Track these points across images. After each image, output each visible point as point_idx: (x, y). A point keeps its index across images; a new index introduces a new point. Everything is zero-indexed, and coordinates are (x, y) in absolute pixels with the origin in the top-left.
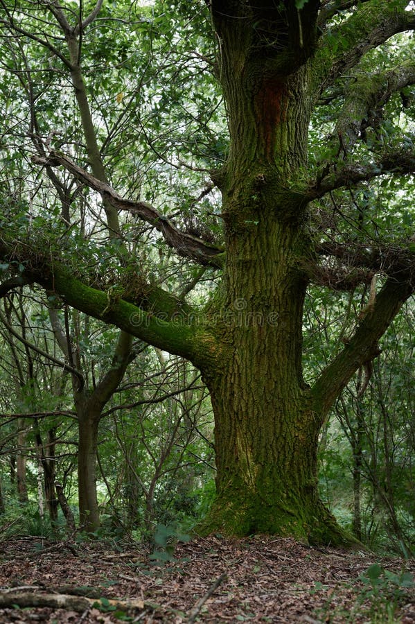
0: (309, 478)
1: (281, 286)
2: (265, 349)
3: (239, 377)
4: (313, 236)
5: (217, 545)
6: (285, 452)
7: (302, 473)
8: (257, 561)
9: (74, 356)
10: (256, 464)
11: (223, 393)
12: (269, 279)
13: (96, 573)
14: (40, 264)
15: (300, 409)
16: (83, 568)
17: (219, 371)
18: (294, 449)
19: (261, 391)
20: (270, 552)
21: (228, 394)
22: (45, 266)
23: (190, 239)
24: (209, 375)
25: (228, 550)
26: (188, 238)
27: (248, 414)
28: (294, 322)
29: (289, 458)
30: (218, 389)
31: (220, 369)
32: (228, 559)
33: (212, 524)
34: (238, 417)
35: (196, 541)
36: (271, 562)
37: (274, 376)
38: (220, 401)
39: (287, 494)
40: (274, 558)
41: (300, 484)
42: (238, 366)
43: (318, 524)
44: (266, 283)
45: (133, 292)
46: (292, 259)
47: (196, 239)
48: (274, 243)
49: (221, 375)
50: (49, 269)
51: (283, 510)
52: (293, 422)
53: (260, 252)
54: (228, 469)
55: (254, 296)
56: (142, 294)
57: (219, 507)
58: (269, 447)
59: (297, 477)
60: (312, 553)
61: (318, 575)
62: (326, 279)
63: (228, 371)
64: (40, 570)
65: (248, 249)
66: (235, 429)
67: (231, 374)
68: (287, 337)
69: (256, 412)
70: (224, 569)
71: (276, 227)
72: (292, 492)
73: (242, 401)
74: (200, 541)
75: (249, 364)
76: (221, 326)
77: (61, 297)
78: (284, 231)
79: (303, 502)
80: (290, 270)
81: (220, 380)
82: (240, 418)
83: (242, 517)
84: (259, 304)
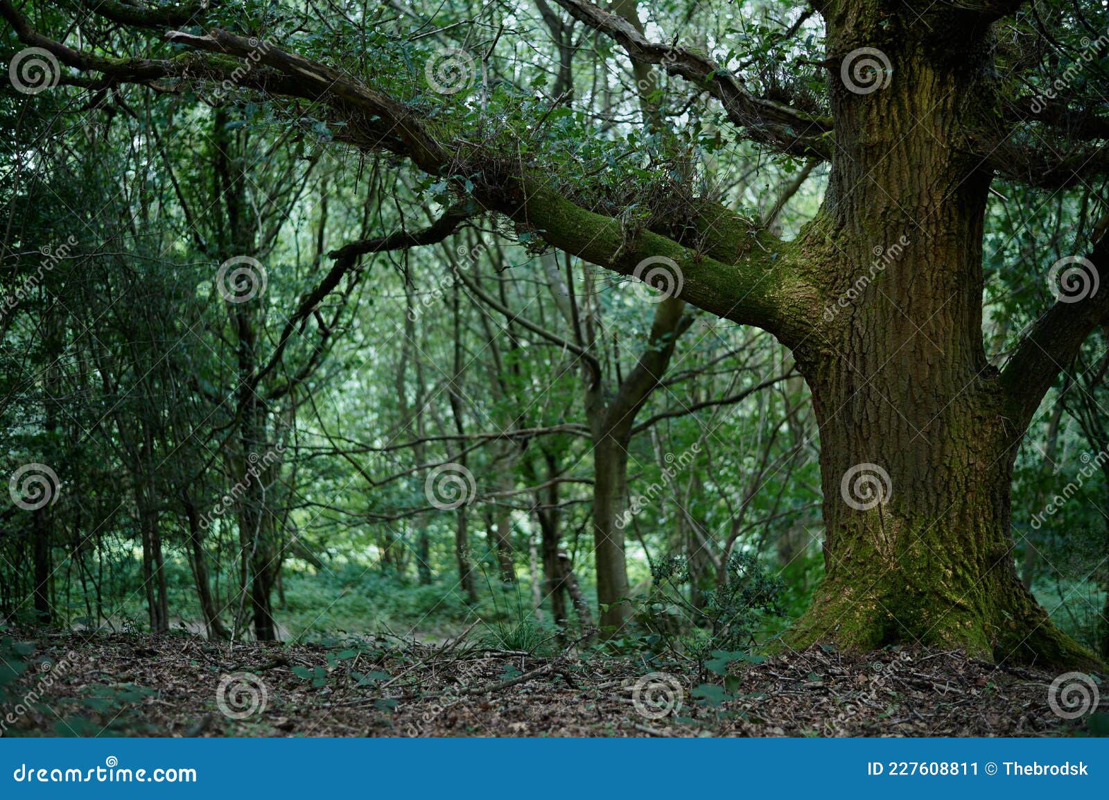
0: (997, 540)
1: (939, 186)
2: (909, 305)
3: (863, 358)
4: (999, 86)
5: (822, 665)
6: (950, 493)
7: (983, 531)
8: (894, 693)
9: (583, 328)
10: (896, 517)
11: (833, 390)
12: (915, 176)
13: (601, 719)
14: (501, 177)
15: (979, 413)
16: (582, 709)
17: (825, 351)
18: (967, 487)
19: (904, 385)
20: (919, 677)
21: (843, 391)
22: (511, 180)
23: (772, 108)
24: (807, 359)
25: (843, 674)
26: (768, 107)
27: (879, 427)
28: (965, 252)
29: (957, 503)
30: (825, 382)
31: (827, 346)
32: (840, 691)
33: (816, 627)
34: (861, 433)
35: (785, 659)
36: (921, 695)
37: (927, 355)
38: (828, 404)
39: (954, 570)
40: (926, 687)
41: (979, 552)
42: (861, 340)
43: (1012, 624)
44: (911, 182)
45: (668, 216)
46: (958, 134)
47: (784, 108)
48: (925, 107)
49: (828, 357)
50: (517, 187)
51: (946, 601)
52: (965, 438)
53: (898, 126)
54: (844, 527)
55: (887, 208)
56: (685, 217)
57: (828, 598)
58: (919, 485)
59: (972, 538)
60: (998, 680)
61: (1005, 721)
62: (1023, 169)
63: (842, 350)
64: (505, 715)
65: (876, 121)
66: (856, 454)
67: (848, 356)
68: (952, 282)
69: (894, 423)
70: (832, 709)
71: (928, 77)
72: (964, 567)
73: (869, 403)
74: (792, 658)
75: (880, 333)
76: (829, 267)
77: (540, 234)
78: (943, 83)
79: (985, 585)
80: (955, 155)
81: (827, 367)
82: (865, 434)
83: (869, 614)
84: (898, 223)
